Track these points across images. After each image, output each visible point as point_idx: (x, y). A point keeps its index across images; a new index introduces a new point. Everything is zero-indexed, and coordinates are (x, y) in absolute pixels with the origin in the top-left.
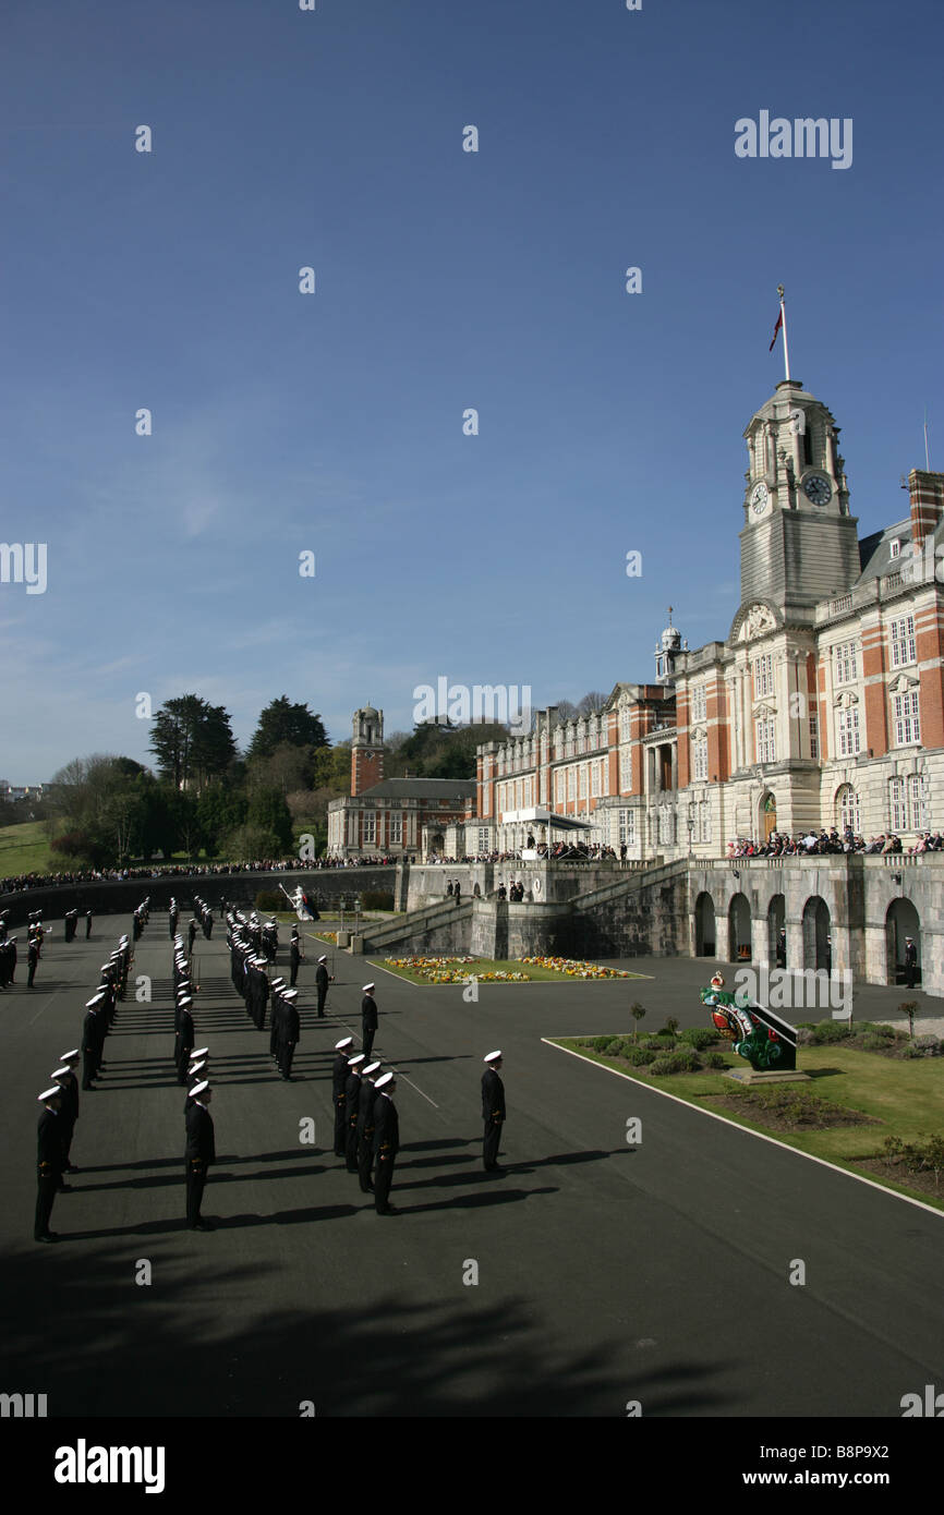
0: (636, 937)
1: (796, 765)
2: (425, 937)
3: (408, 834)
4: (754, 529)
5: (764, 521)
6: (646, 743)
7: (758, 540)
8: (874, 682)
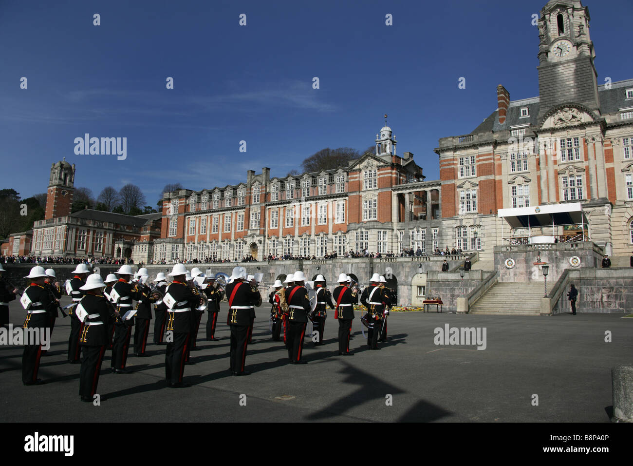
4: (555, 65)
5: (568, 62)
6: (394, 190)
7: (560, 72)
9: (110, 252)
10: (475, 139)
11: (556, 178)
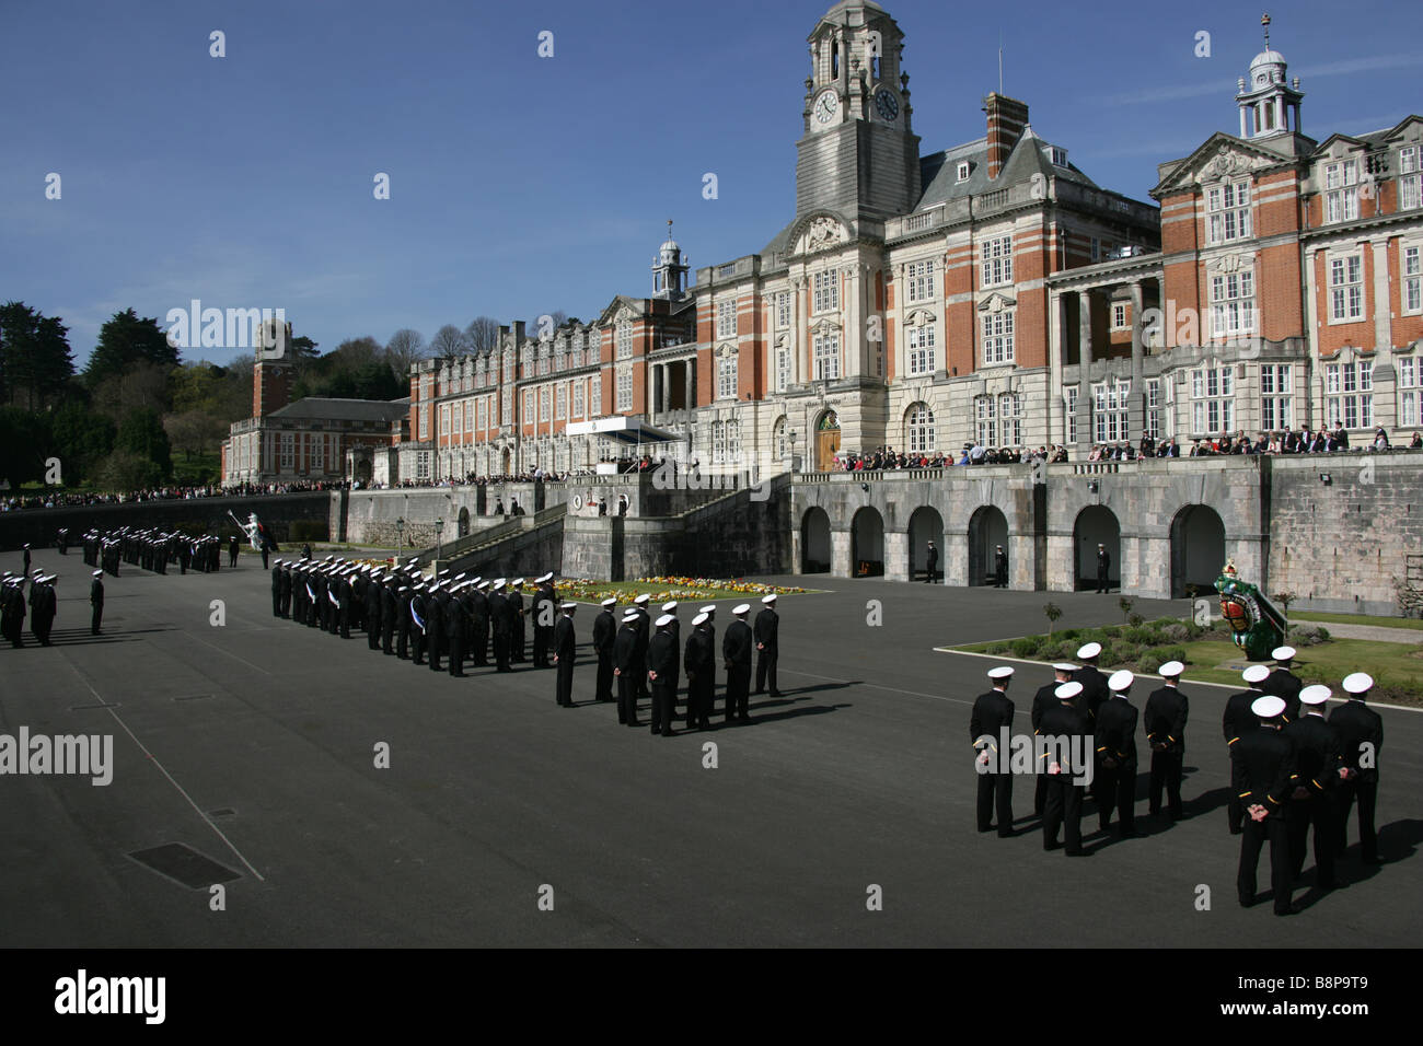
0: (744, 554)
1: (865, 381)
2: (512, 560)
3: (331, 459)
4: (817, 138)
5: (831, 131)
6: (651, 359)
7: (823, 149)
8: (961, 301)
9: (337, 468)
10: (737, 271)
11: (808, 340)
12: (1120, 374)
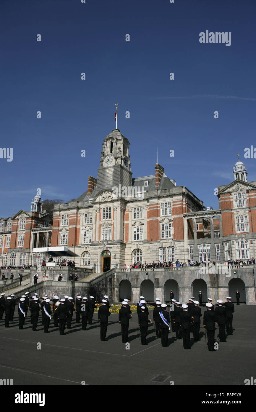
4: (105, 168)
5: (111, 167)
6: (32, 231)
7: (107, 172)
8: (154, 219)
10: (70, 206)
11: (100, 228)
12: (207, 242)
